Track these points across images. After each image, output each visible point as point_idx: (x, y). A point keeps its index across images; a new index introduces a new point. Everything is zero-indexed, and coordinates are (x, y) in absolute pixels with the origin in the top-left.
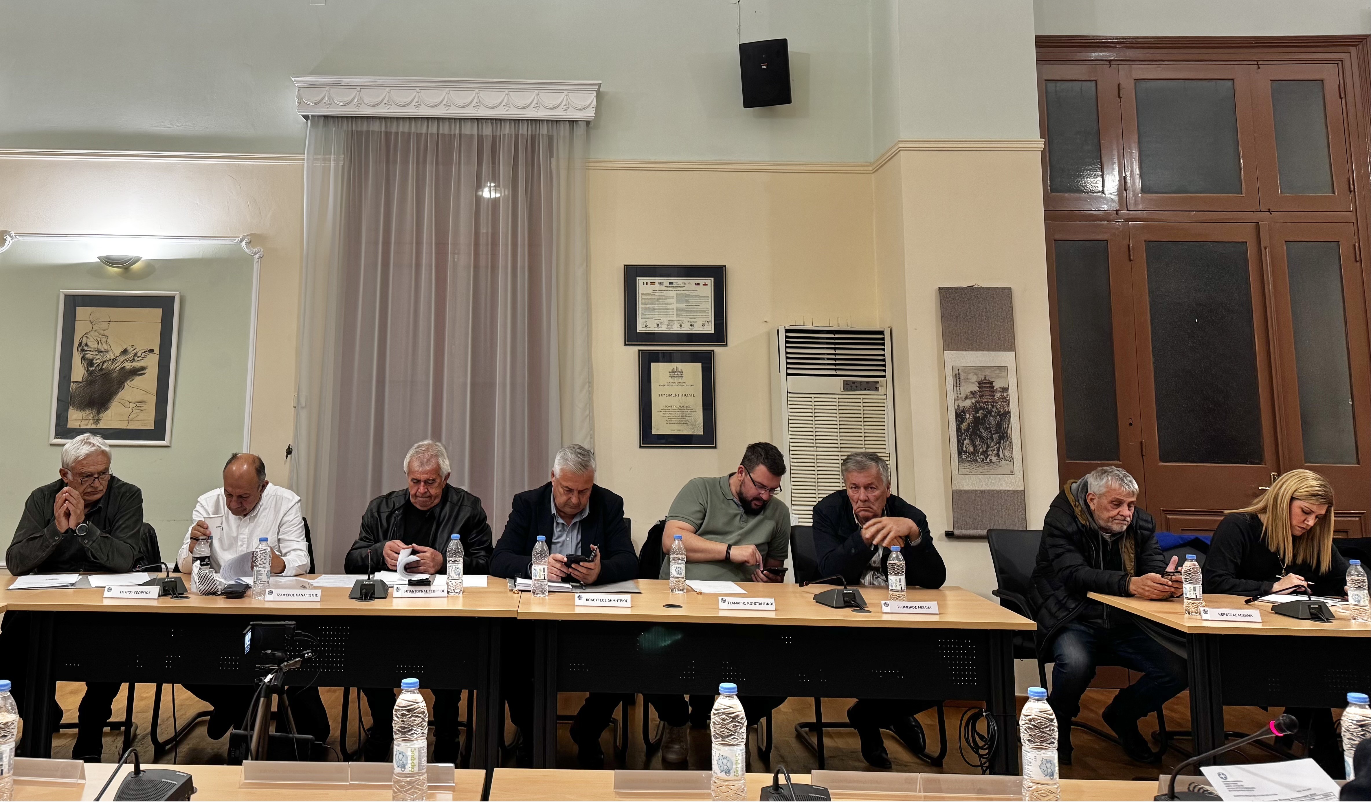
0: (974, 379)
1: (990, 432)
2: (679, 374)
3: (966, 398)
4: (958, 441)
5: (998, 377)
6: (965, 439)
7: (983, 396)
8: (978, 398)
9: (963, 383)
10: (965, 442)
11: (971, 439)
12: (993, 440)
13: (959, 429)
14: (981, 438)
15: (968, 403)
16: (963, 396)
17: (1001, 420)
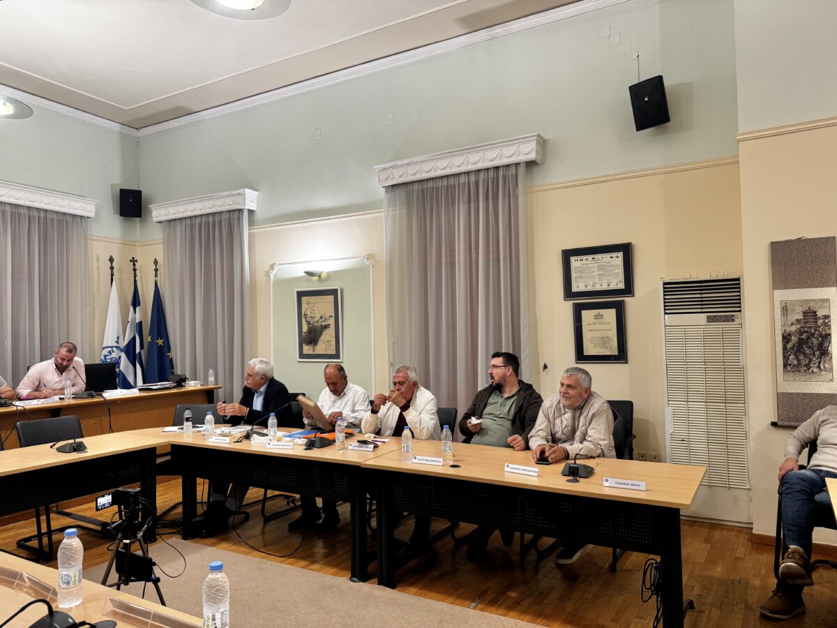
0: (800, 310)
1: (813, 349)
2: (601, 316)
3: (792, 324)
4: (784, 357)
5: (821, 307)
6: (790, 355)
7: (807, 322)
8: (802, 324)
9: (789, 313)
10: (790, 357)
11: (795, 355)
12: (815, 356)
13: (785, 348)
14: (805, 354)
15: (794, 328)
16: (790, 323)
17: (823, 340)
